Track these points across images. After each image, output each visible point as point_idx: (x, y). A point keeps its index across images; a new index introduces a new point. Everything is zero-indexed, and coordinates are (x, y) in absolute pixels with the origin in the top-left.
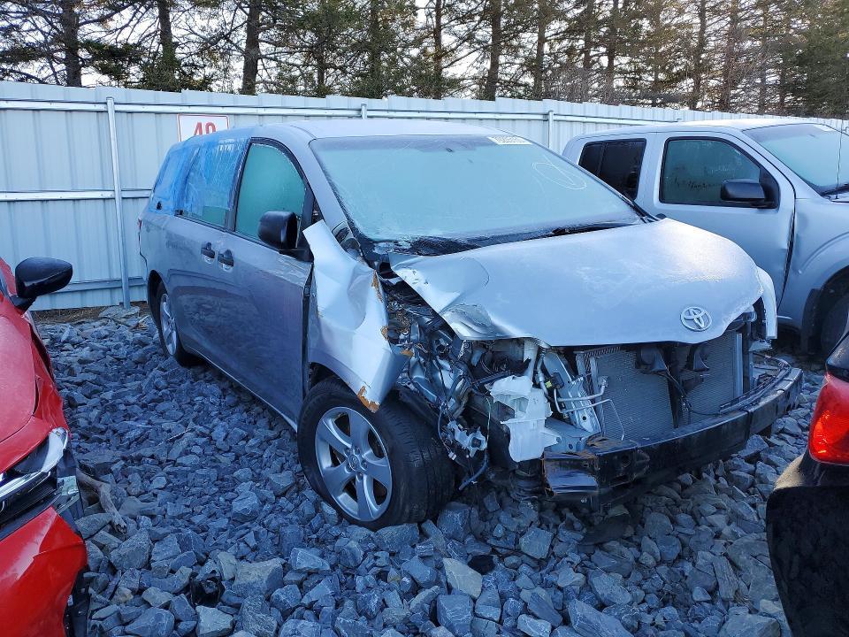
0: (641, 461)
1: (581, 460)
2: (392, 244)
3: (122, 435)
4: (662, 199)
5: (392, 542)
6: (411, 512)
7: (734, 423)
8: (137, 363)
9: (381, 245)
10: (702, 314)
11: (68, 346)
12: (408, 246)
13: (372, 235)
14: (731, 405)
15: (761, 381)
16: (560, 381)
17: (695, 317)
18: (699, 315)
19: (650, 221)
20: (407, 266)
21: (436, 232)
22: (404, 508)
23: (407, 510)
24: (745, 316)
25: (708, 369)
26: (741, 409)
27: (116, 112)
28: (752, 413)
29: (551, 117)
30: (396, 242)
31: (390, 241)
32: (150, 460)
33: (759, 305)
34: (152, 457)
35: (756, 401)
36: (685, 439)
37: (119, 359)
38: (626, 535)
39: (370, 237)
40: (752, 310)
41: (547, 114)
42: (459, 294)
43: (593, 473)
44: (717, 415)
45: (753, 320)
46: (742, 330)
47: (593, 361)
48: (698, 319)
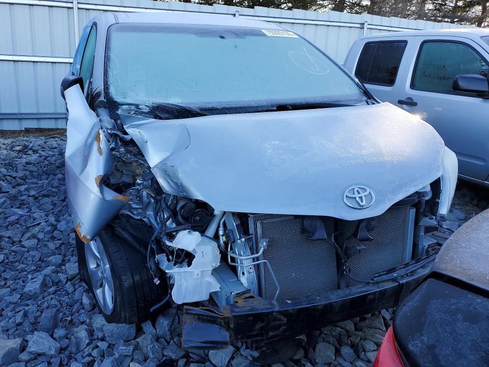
0: (279, 322)
1: (218, 318)
2: (133, 108)
3: (6, 218)
4: (413, 86)
5: (112, 336)
6: (125, 317)
7: (383, 293)
8: (58, 167)
9: (124, 107)
10: (366, 193)
11: (30, 152)
12: (146, 110)
13: (118, 98)
14: (386, 274)
15: (430, 249)
16: (232, 237)
17: (357, 196)
18: (362, 195)
19: (373, 104)
20: (138, 126)
21: (175, 100)
22: (120, 313)
23: (123, 316)
24: (418, 194)
25: (373, 240)
26: (394, 280)
27: (78, 8)
28: (403, 284)
29: (366, 26)
30: (137, 106)
31: (132, 105)
32: (7, 240)
33: (436, 186)
34: (9, 238)
35: (412, 272)
36: (326, 306)
37: (51, 164)
38: (296, 358)
39: (117, 100)
40: (428, 189)
41: (364, 24)
42: (169, 154)
43: (228, 328)
44: (368, 283)
45: (427, 198)
46: (417, 205)
47: (259, 225)
48: (361, 198)
